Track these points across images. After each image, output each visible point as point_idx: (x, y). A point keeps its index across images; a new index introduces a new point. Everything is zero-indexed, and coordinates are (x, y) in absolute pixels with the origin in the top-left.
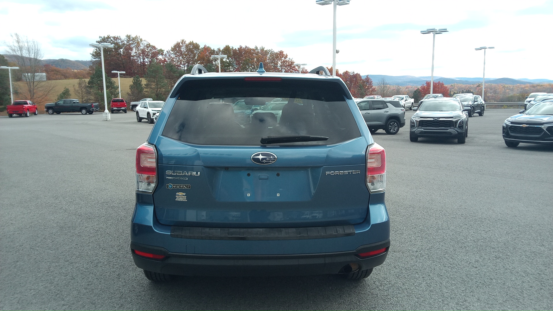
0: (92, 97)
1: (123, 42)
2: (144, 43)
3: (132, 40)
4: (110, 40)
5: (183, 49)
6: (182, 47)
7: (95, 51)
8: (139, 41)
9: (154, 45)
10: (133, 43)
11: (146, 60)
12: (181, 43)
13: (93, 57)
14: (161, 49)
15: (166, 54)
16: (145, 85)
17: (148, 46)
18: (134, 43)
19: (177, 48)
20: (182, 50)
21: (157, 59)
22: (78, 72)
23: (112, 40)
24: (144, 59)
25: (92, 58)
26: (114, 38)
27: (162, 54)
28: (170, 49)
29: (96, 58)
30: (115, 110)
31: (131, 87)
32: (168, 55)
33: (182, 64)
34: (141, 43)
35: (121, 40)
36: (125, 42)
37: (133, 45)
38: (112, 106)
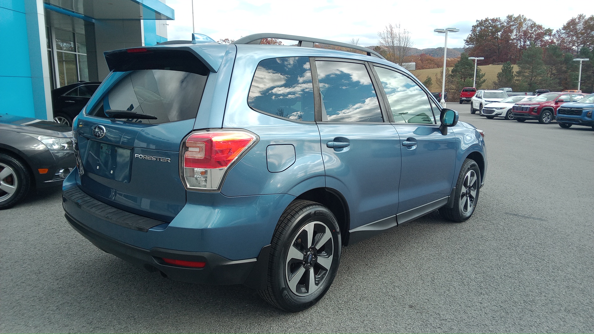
0: (453, 86)
1: (503, 24)
2: (528, 23)
3: (514, 21)
4: (488, 23)
5: (580, 27)
6: (579, 24)
7: (470, 36)
8: (522, 21)
9: (540, 25)
10: (514, 24)
11: (528, 43)
12: (577, 19)
13: (467, 43)
14: (549, 29)
15: (554, 34)
16: (517, 72)
17: (534, 25)
18: (516, 24)
19: (571, 26)
20: (578, 27)
21: (542, 41)
22: (452, 60)
23: (490, 23)
24: (525, 42)
25: (465, 45)
26: (493, 20)
27: (550, 35)
28: (561, 27)
29: (470, 44)
30: (463, 100)
31: (499, 75)
32: (557, 35)
33: (576, 46)
34: (524, 24)
35: (501, 21)
36: (505, 24)
37: (514, 27)
38: (461, 96)
